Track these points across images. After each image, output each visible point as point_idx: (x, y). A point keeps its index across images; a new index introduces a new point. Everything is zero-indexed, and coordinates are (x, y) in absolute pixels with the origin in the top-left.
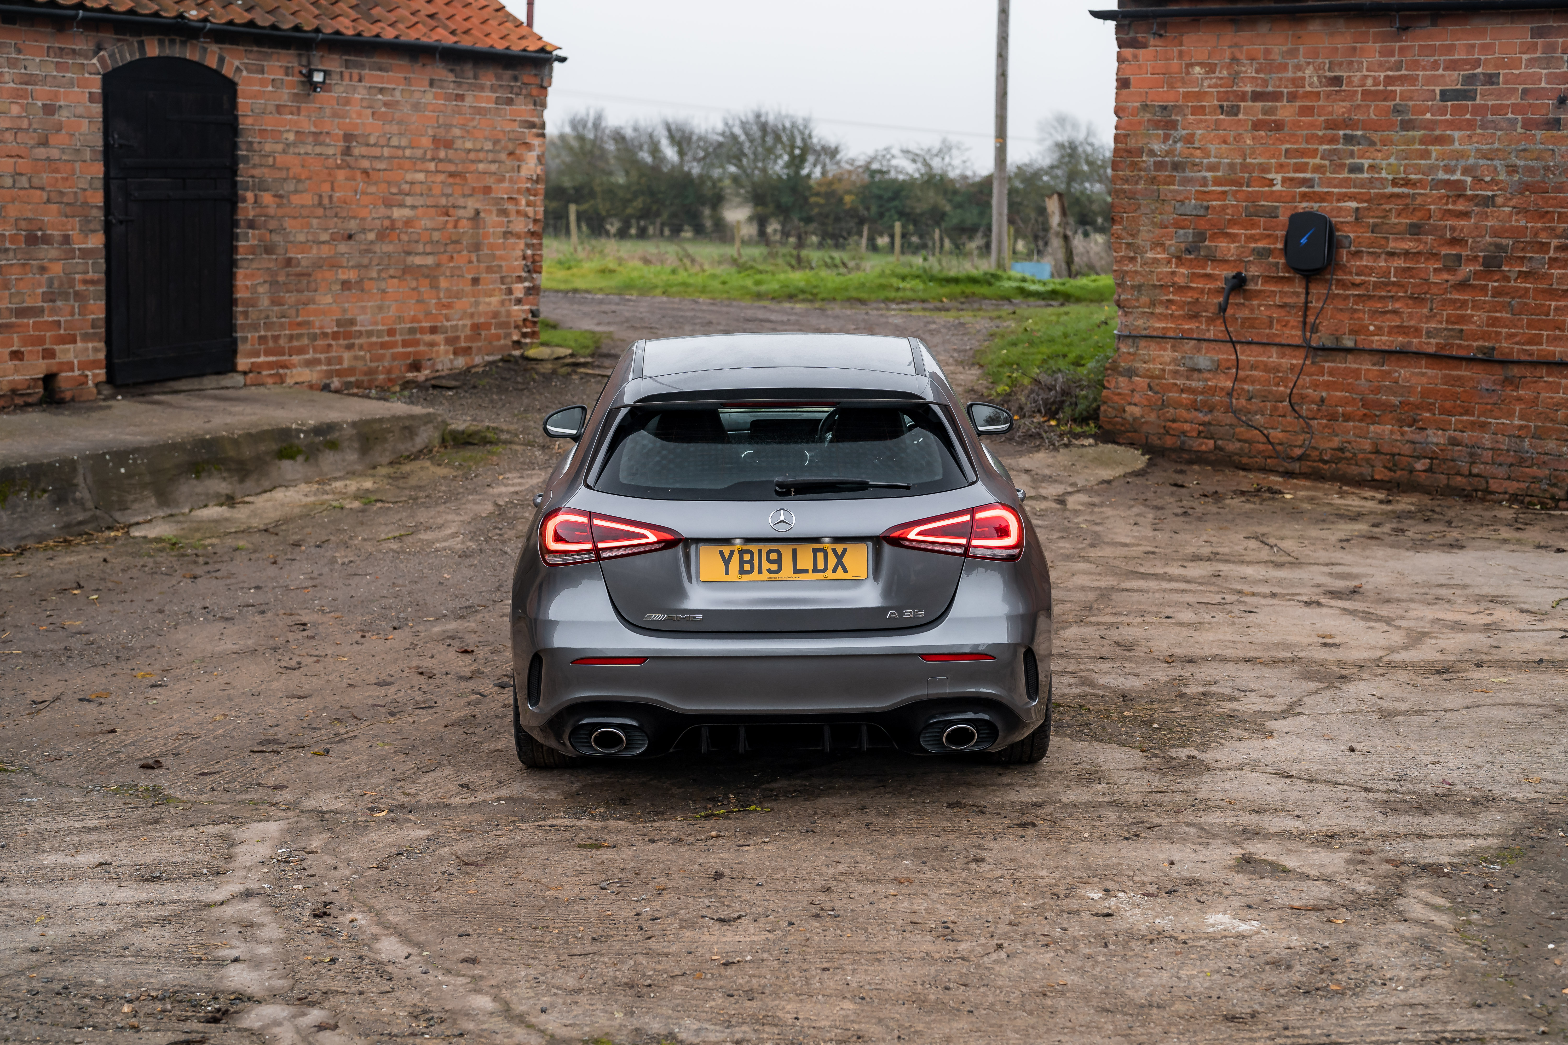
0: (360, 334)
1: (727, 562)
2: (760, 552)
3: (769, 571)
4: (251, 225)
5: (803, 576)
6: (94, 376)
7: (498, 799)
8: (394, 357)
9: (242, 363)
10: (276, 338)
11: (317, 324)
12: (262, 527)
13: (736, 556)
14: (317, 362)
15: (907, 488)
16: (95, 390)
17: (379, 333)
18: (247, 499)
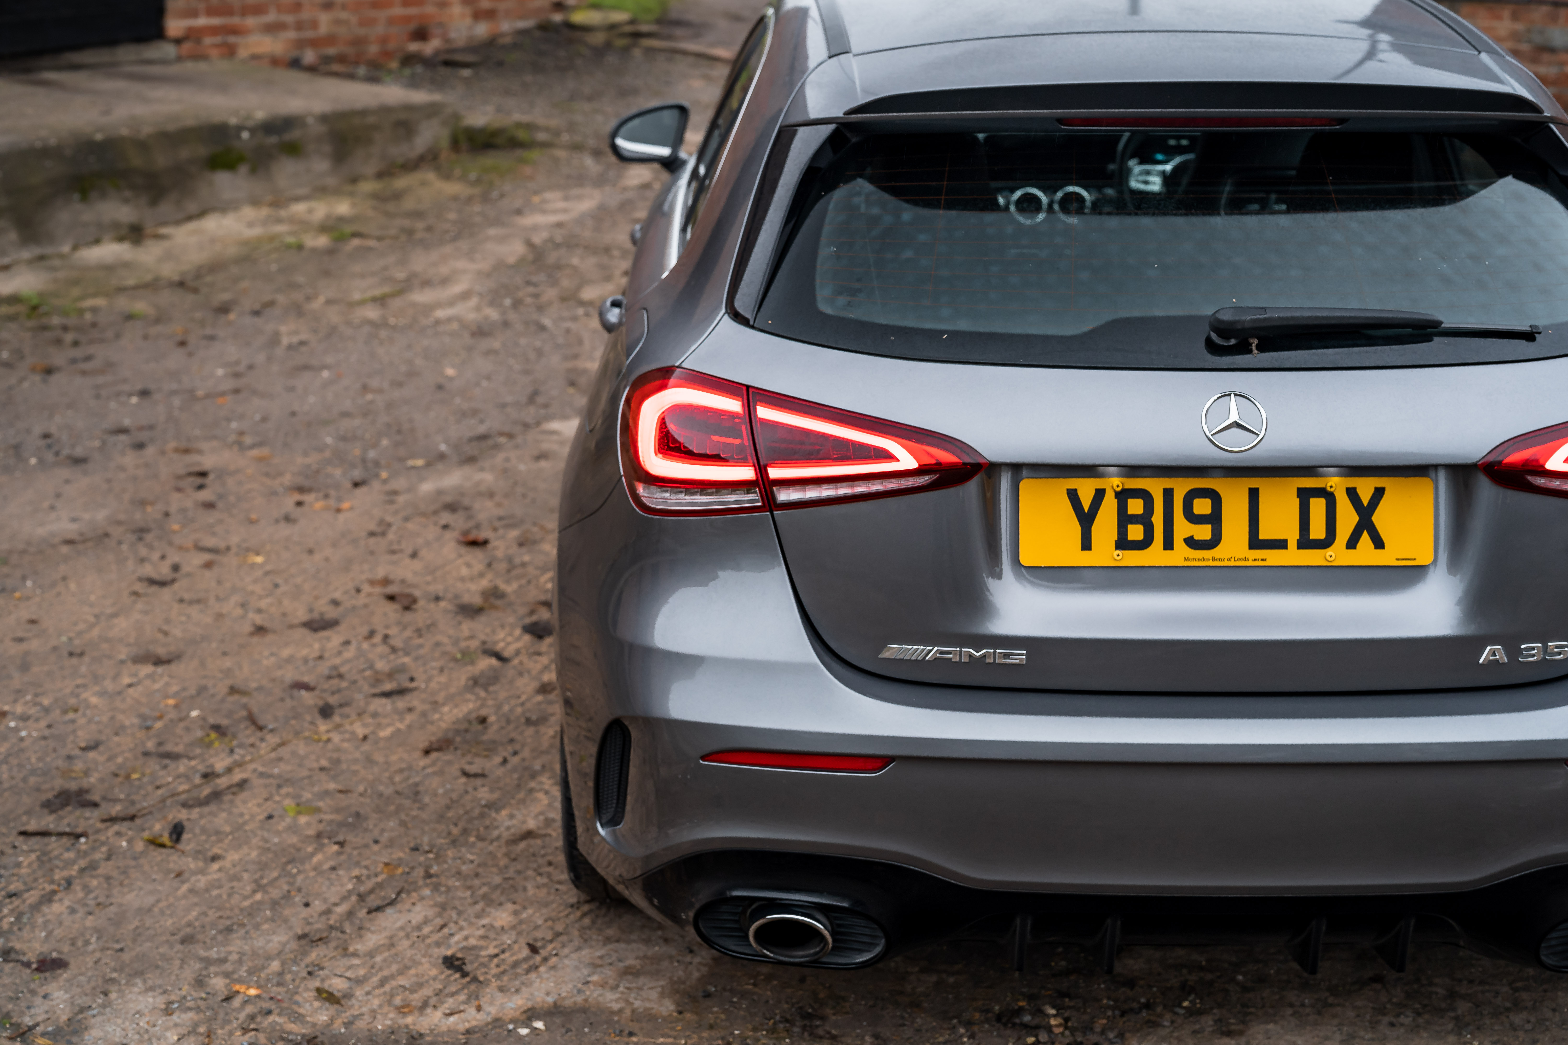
1: (1086, 519)
2: (1168, 494)
3: (1191, 542)
5: (1274, 558)
7: (531, 1014)
8: (391, 21)
9: (174, 26)
12: (176, 278)
13: (1110, 505)
14: (282, 26)
15: (1529, 336)
18: (164, 231)
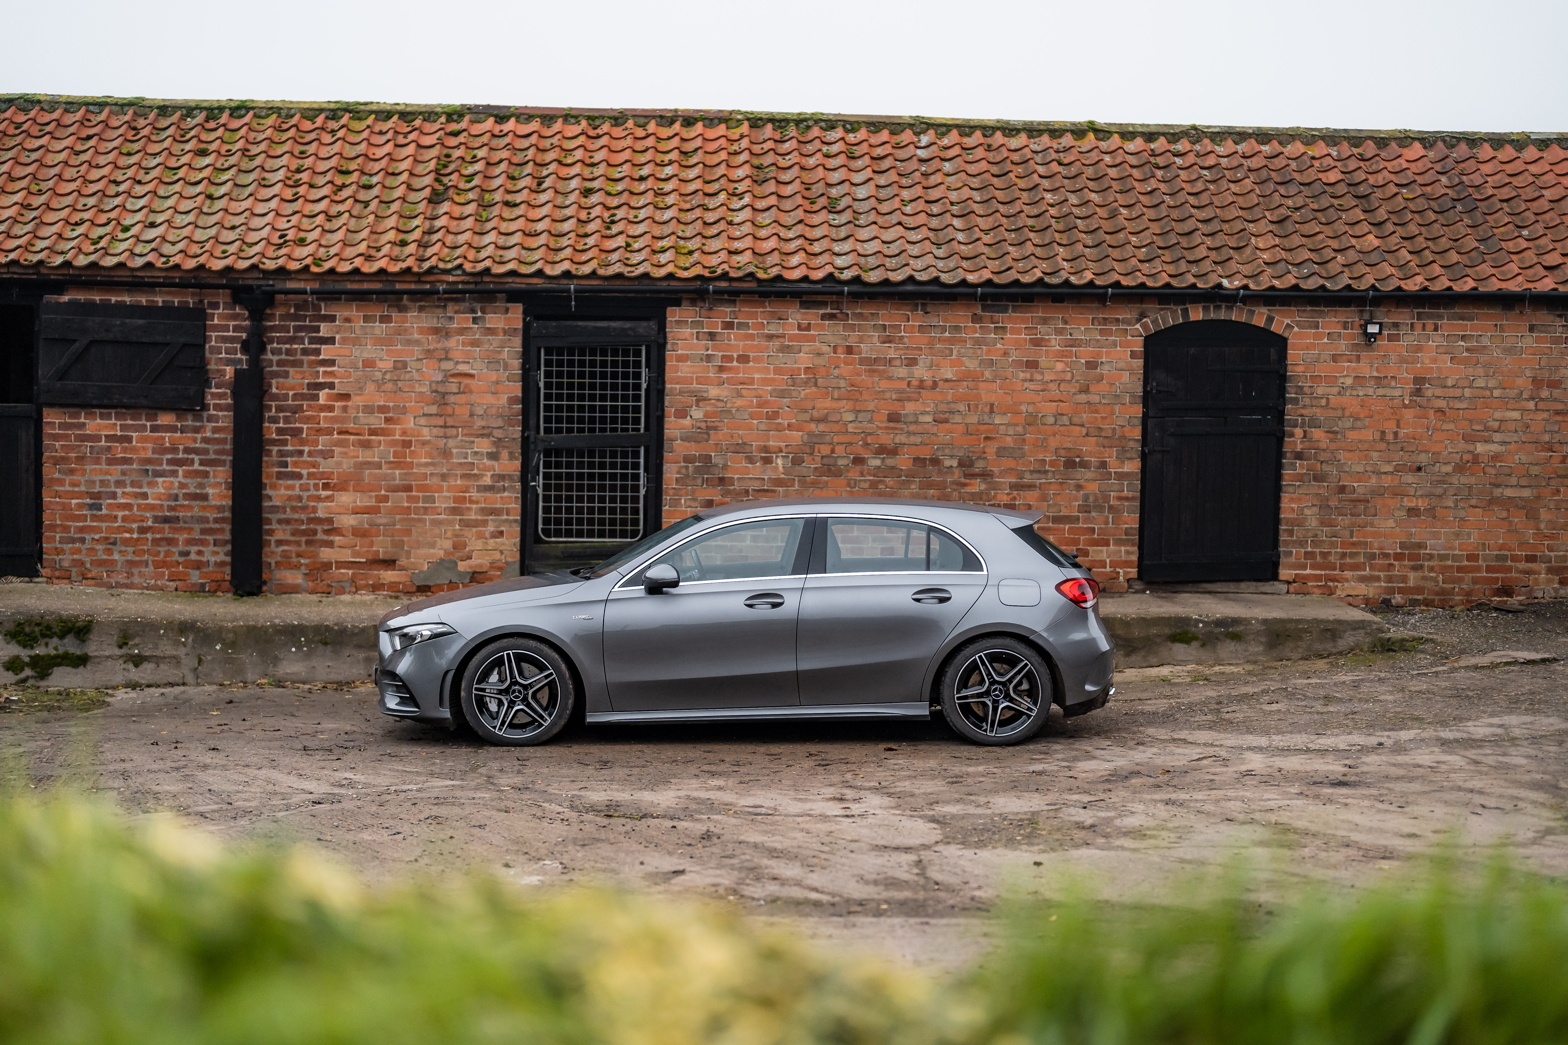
0: (1431, 557)
4: (1299, 456)
6: (1125, 573)
9: (1285, 573)
10: (1325, 555)
11: (1376, 545)
14: (1378, 579)
16: (1126, 585)
17: (1455, 558)
